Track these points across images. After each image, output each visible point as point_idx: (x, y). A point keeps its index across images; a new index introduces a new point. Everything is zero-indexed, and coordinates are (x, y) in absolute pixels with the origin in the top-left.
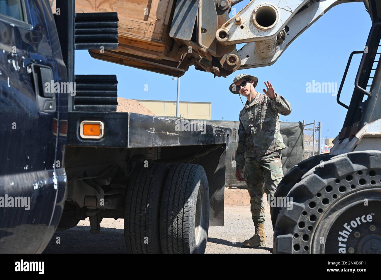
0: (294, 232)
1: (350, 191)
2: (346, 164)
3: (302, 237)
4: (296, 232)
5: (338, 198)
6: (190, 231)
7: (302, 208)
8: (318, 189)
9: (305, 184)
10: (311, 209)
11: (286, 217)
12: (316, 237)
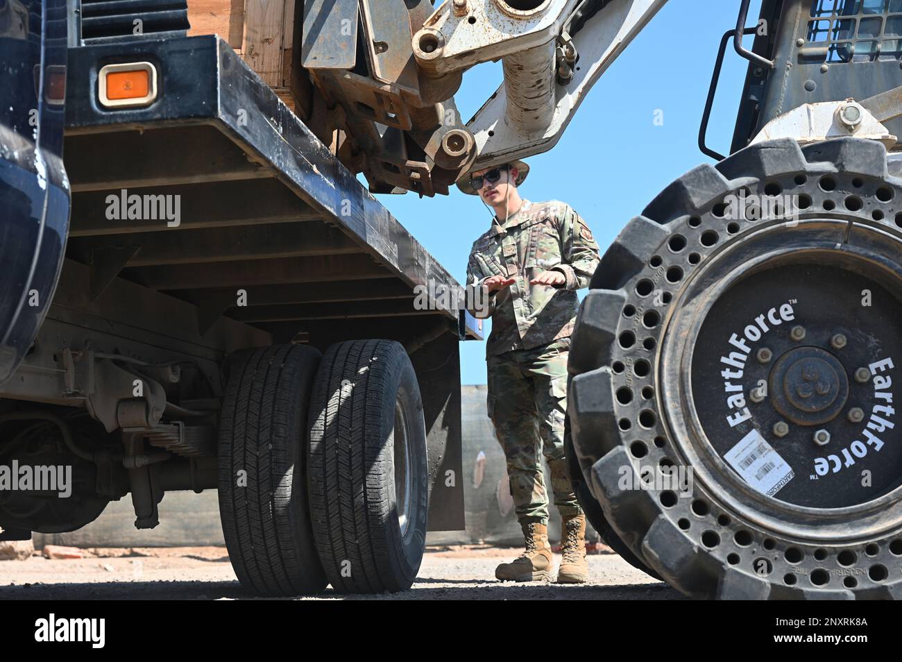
0: (612, 360)
1: (729, 238)
2: (708, 177)
3: (633, 368)
4: (615, 358)
5: (702, 261)
6: (382, 483)
7: (622, 300)
8: (651, 246)
9: (619, 241)
10: (644, 299)
11: (588, 326)
12: (666, 363)
